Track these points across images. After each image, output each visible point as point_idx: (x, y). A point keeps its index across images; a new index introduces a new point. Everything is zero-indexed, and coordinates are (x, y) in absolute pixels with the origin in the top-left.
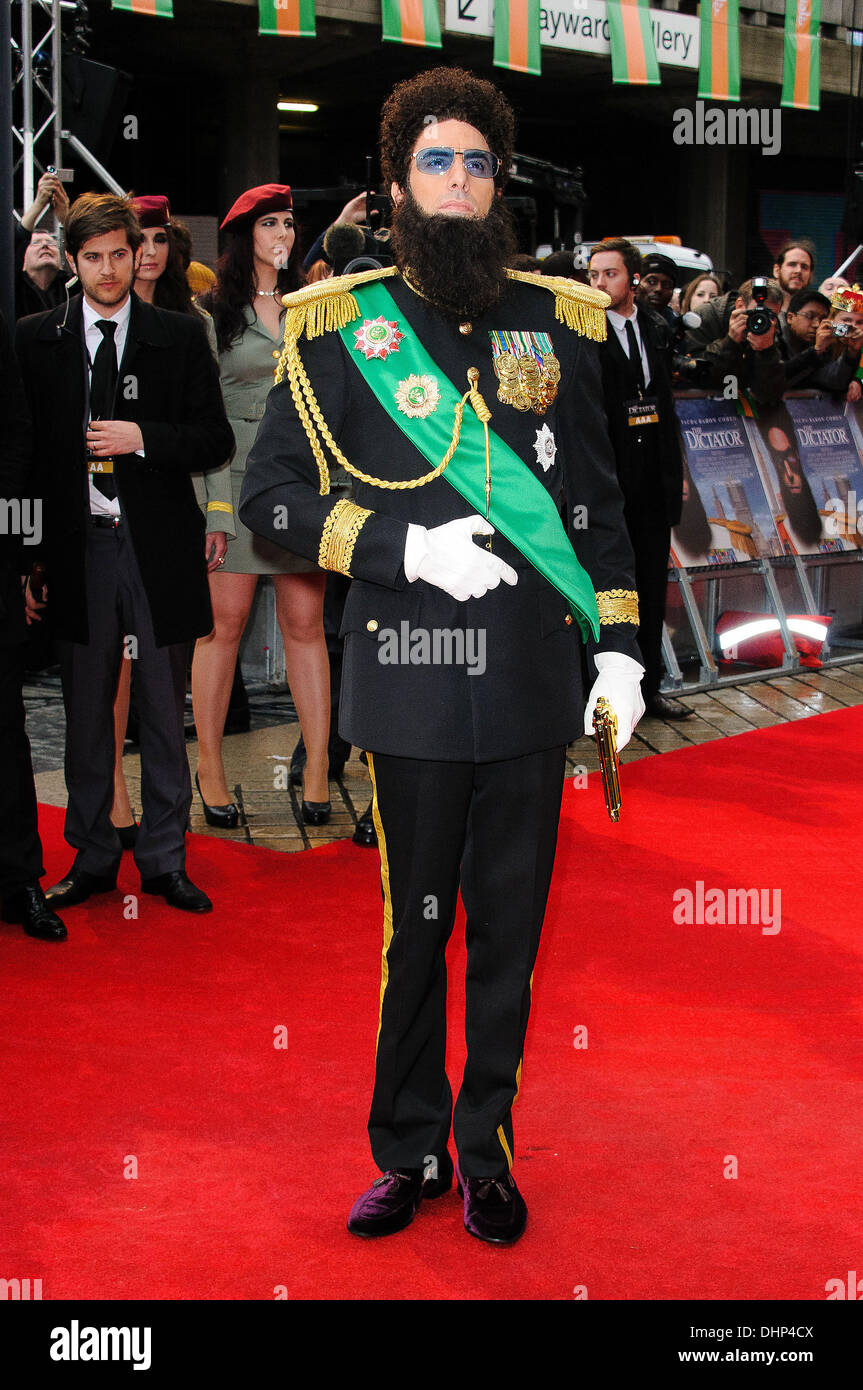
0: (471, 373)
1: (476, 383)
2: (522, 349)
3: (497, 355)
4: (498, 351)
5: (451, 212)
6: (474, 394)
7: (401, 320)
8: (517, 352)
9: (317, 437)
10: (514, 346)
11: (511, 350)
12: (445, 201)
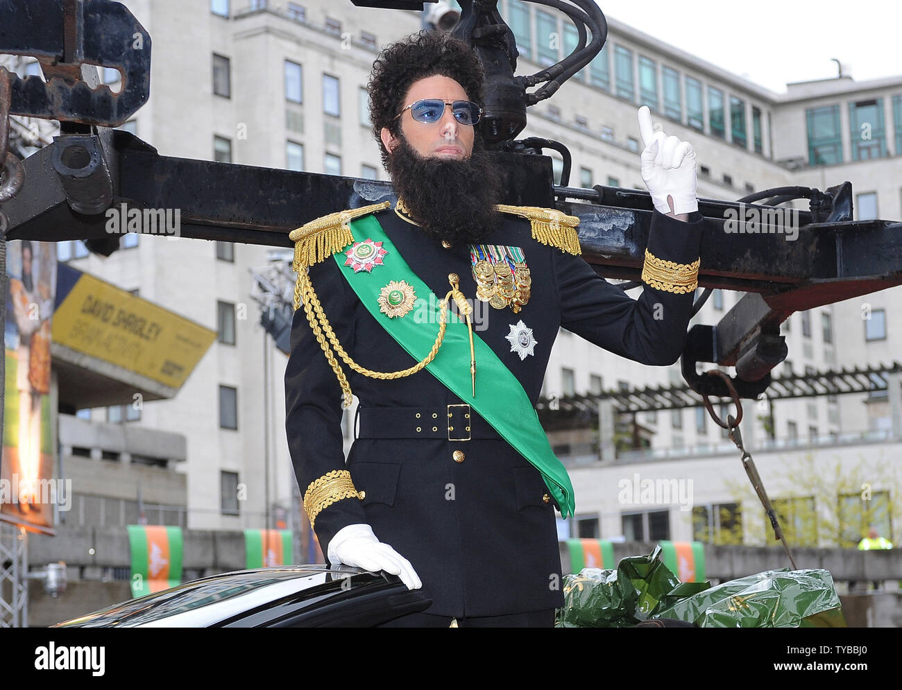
0: (452, 278)
1: (457, 286)
2: (497, 258)
3: (475, 262)
4: (476, 259)
5: (444, 155)
6: (456, 293)
7: (387, 240)
8: (493, 261)
9: (334, 357)
10: (490, 256)
11: (488, 259)
12: (438, 146)
